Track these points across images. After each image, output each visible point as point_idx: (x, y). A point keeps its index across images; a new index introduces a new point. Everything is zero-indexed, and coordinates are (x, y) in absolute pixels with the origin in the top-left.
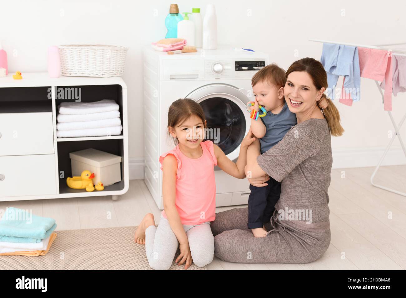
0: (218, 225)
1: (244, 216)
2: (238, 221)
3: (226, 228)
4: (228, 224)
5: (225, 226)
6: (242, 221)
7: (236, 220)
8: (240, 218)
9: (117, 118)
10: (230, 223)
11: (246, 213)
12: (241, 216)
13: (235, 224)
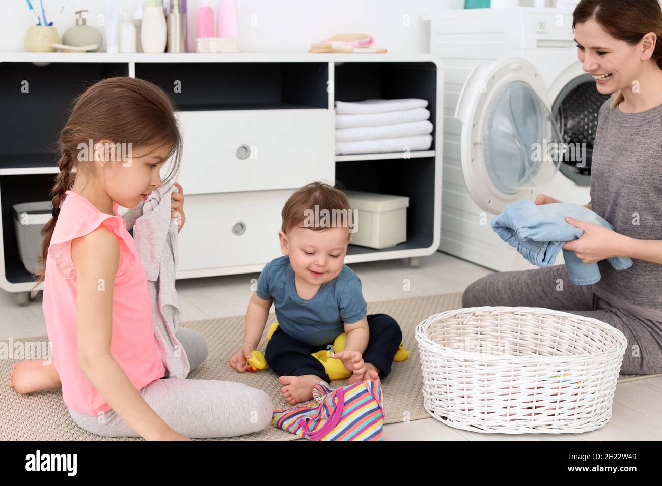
0: (487, 289)
1: (534, 281)
2: (522, 289)
3: (500, 296)
4: (504, 290)
5: (498, 293)
6: (529, 291)
7: (519, 288)
8: (527, 284)
9: (425, 120)
10: (507, 290)
11: (538, 277)
12: (529, 281)
13: (517, 294)
